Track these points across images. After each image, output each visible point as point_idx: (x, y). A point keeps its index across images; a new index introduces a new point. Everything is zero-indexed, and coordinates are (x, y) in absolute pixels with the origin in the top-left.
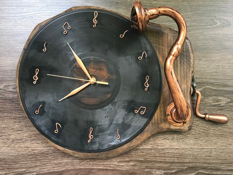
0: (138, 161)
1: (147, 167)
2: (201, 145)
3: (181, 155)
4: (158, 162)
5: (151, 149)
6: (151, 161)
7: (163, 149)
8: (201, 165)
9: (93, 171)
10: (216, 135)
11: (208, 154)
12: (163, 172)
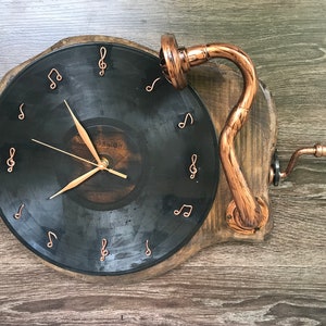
0: (181, 285)
1: (195, 295)
2: (285, 262)
4: (213, 288)
5: (202, 268)
6: (203, 286)
7: (222, 268)
9: (110, 300)
11: (296, 276)
12: (222, 302)
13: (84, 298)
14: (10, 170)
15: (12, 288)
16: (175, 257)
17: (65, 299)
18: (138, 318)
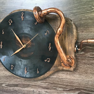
0: (50, 83)
2: (83, 78)
3: (72, 82)
4: (59, 84)
6: (56, 84)
8: (83, 88)
10: (92, 73)
11: (87, 83)
12: (62, 89)
13: (23, 84)
14: (1, 48)
15: (5, 80)
16: (46, 74)
17: (18, 84)
18: (38, 91)
